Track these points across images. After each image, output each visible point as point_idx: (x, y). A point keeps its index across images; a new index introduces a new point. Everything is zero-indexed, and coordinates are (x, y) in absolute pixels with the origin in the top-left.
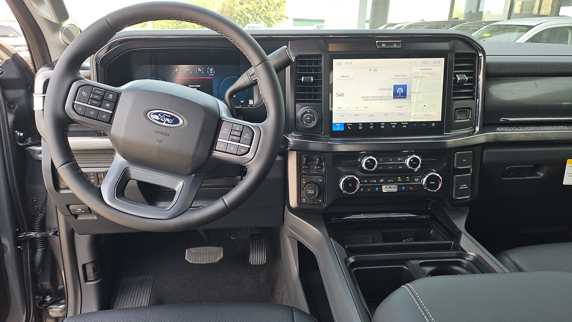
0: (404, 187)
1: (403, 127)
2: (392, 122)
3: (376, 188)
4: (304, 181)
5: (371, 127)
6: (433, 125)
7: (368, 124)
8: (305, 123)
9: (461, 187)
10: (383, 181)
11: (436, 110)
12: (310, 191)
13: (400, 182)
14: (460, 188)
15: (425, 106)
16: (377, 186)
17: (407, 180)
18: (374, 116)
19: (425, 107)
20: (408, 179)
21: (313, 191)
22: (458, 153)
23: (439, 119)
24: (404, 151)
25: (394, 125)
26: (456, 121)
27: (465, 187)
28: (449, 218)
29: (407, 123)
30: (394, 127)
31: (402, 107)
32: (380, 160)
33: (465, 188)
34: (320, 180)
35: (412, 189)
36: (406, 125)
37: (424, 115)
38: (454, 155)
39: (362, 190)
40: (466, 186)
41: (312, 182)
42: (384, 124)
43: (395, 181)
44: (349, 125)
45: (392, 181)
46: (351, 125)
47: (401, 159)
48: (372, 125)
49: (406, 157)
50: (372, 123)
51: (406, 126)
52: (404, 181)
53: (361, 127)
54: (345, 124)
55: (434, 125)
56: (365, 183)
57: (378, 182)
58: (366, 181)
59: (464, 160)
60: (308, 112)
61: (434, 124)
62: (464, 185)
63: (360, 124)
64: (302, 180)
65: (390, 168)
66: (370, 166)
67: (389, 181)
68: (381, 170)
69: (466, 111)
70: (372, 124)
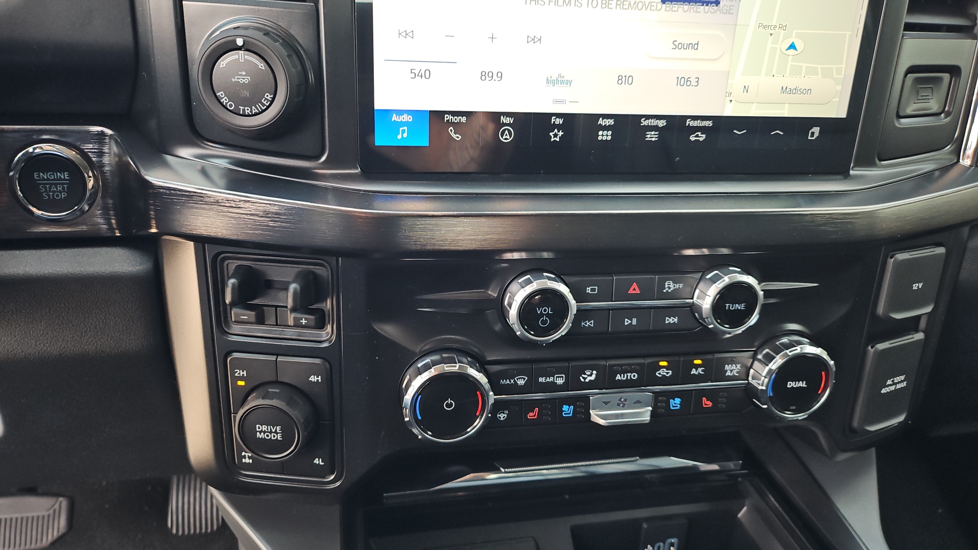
0: (678, 400)
1: (692, 138)
2: (648, 117)
3: (565, 408)
4: (241, 378)
5: (555, 135)
6: (813, 134)
7: (541, 121)
8: (224, 100)
9: (891, 385)
10: (593, 378)
11: (834, 67)
12: (264, 428)
13: (664, 381)
14: (883, 391)
15: (792, 46)
16: (569, 401)
17: (694, 371)
18: (569, 83)
19: (792, 51)
20: (697, 367)
21: (278, 428)
22: (901, 256)
23: (838, 109)
24: (690, 252)
25: (655, 128)
26: (903, 120)
27: (899, 383)
28: (820, 487)
29: (709, 123)
30: (652, 136)
31: (695, 46)
32: (589, 290)
33: (899, 386)
34: (313, 379)
35: (710, 404)
36: (703, 129)
37: (784, 90)
38: (885, 263)
39: (502, 416)
40: (902, 381)
41: (276, 383)
42: (610, 122)
43: (647, 378)
44: (456, 119)
45: (634, 376)
46: (460, 123)
47: (677, 286)
48: (559, 127)
49: (699, 275)
50: (558, 115)
51: (702, 137)
52: (682, 374)
53: (509, 131)
54: (437, 116)
55: (816, 135)
56: (515, 389)
57: (573, 383)
58: (521, 382)
59: (915, 286)
60: (240, 42)
61: (816, 130)
62: (897, 379)
63: (504, 120)
64: (233, 373)
65: (627, 322)
66: (544, 322)
67: (618, 377)
68: (589, 332)
69: (940, 79)
70: (559, 121)
